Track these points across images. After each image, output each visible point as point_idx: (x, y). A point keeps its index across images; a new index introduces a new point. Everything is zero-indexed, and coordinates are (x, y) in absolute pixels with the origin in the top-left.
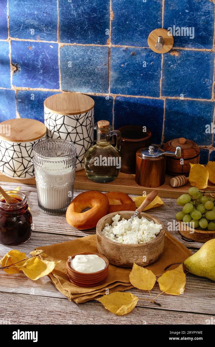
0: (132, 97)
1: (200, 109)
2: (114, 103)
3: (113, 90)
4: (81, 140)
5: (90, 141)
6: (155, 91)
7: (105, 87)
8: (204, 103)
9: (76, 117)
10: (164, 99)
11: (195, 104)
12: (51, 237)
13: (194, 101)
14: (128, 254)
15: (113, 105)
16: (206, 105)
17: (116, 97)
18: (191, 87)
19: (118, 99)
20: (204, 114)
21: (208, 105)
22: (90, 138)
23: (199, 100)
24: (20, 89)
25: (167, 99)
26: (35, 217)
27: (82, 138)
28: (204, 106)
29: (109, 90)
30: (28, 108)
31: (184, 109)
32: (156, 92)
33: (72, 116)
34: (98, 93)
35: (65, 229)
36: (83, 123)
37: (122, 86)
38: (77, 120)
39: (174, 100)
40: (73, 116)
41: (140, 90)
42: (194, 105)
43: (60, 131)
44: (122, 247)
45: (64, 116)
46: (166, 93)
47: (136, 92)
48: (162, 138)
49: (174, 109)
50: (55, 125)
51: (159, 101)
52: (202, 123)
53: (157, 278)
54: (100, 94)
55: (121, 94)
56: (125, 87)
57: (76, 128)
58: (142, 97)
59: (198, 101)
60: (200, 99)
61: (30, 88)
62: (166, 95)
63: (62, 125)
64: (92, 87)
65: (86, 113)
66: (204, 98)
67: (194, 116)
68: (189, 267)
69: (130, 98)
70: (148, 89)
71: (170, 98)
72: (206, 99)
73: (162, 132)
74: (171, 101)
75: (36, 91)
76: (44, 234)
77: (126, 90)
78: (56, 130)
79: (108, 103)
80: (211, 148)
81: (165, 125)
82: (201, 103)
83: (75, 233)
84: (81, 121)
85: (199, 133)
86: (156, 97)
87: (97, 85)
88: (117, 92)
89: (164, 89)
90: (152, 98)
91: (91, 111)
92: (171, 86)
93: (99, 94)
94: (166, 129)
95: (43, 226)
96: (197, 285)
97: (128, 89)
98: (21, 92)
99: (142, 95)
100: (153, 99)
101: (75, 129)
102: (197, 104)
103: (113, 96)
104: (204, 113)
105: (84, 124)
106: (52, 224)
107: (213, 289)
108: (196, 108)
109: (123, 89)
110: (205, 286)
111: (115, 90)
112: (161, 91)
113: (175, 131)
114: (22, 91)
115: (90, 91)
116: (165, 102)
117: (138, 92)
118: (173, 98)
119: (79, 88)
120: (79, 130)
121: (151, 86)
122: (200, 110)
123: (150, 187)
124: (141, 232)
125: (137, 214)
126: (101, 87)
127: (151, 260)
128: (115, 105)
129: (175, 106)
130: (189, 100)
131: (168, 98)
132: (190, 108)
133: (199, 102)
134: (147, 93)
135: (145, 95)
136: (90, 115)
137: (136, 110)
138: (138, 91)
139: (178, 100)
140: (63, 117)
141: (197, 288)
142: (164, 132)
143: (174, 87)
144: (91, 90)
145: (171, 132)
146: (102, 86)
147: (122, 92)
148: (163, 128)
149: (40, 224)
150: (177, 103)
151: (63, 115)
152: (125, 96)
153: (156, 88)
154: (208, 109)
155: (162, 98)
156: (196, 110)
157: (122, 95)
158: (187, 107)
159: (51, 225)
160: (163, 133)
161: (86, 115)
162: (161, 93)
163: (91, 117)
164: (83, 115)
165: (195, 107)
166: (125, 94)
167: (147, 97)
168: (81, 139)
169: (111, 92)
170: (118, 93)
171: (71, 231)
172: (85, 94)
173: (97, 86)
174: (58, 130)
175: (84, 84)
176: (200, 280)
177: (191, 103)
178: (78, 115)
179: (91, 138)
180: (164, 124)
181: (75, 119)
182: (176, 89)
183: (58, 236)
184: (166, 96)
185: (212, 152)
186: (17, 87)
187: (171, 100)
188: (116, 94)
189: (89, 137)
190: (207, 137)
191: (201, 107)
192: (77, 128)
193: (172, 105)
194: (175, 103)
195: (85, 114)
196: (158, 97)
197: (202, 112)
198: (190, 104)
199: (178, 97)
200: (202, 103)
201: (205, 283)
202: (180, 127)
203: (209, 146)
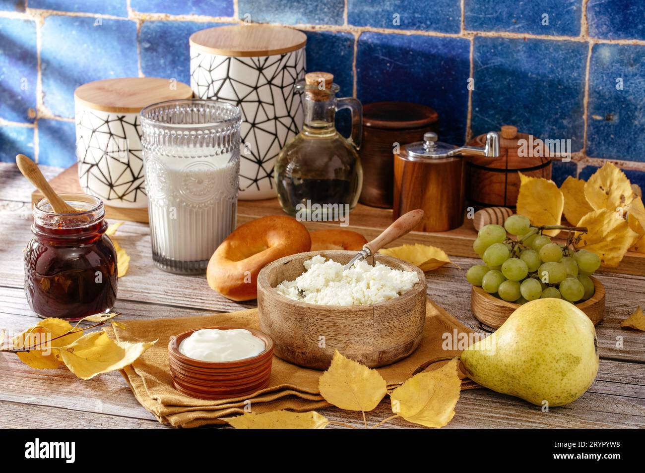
0: (398, 34)
1: (554, 60)
2: (356, 49)
3: (354, 18)
4: (269, 120)
5: (293, 128)
6: (448, 19)
7: (335, 9)
8: (563, 47)
9: (257, 63)
10: (471, 38)
11: (543, 48)
12: (163, 311)
13: (540, 41)
14: (324, 328)
15: (353, 54)
16: (569, 50)
17: (360, 33)
18: (533, 7)
19: (365, 38)
20: (562, 73)
21: (572, 52)
22: (293, 118)
23: (551, 38)
24: (148, 18)
25: (477, 38)
26: (138, 277)
27: (271, 116)
28: (563, 54)
29: (345, 16)
30: (165, 63)
31: (517, 60)
32: (452, 21)
33: (247, 60)
34: (319, 24)
35: (201, 299)
36: (273, 78)
37: (373, 7)
38: (260, 69)
39: (494, 39)
40: (249, 58)
41: (414, 17)
42: (541, 50)
43: (220, 95)
44: (308, 310)
45: (230, 59)
46: (475, 23)
47: (406, 22)
48: (467, 134)
49: (494, 63)
50: (210, 82)
51: (458, 41)
52: (560, 96)
53: (391, 387)
54: (325, 26)
55: (371, 25)
56: (380, 10)
57: (256, 88)
58: (419, 33)
59: (550, 40)
60: (553, 35)
61: (168, 15)
62: (474, 28)
63: (225, 80)
64: (307, 11)
65: (283, 57)
66: (563, 34)
67: (539, 78)
68: (472, 365)
69: (393, 36)
70: (432, 15)
71: (483, 34)
72: (567, 35)
73: (466, 118)
74: (486, 42)
75: (182, 22)
76: (148, 305)
77: (382, 17)
78: (211, 94)
79: (342, 50)
80: (581, 159)
81: (473, 102)
82: (557, 47)
83: (222, 307)
84: (269, 73)
85: (552, 120)
86: (452, 33)
87: (317, 6)
88: (362, 21)
89: (469, 14)
90: (441, 35)
91: (294, 53)
92: (487, 6)
93: (321, 26)
94: (477, 112)
95: (150, 292)
96: (491, 412)
97: (389, 15)
98: (149, 24)
99: (419, 28)
100: (444, 39)
101: (255, 91)
102: (547, 48)
103: (354, 31)
104: (562, 69)
105: (277, 81)
106: (174, 289)
107: (529, 422)
108: (544, 59)
109: (377, 13)
110: (510, 415)
111: (358, 16)
112: (462, 19)
113: (497, 116)
114: (152, 22)
115: (301, 19)
116: (474, 45)
117: (410, 20)
118: (491, 34)
119: (277, 14)
120: (264, 93)
121: (441, 7)
122: (554, 63)
123: (425, 230)
124: (362, 285)
125: (364, 254)
126: (326, 10)
127: (384, 352)
128: (358, 52)
129: (496, 55)
130: (529, 39)
131: (479, 35)
132: (532, 58)
133: (552, 44)
134: (431, 23)
135: (428, 28)
136: (291, 63)
137: (407, 65)
138: (410, 18)
139: (503, 39)
140: (228, 61)
141: (489, 417)
142: (472, 120)
143: (493, 8)
144: (304, 19)
145: (486, 119)
146: (329, 9)
147: (375, 21)
148: (470, 109)
149: (147, 289)
150: (500, 48)
151: (226, 57)
152: (381, 30)
153: (451, 10)
154: (572, 61)
155: (465, 34)
156: (546, 64)
157: (375, 30)
158: (523, 57)
159: (169, 291)
160: (469, 122)
161: (281, 60)
162: (462, 24)
163: (295, 67)
164: (273, 58)
165: (542, 57)
166: (381, 26)
167: (432, 34)
168: (270, 118)
169: (350, 22)
170: (366, 25)
171: (214, 302)
172: (292, 26)
173: (318, 8)
174: (216, 95)
175: (289, 4)
176: (502, 403)
177: (533, 47)
178: (262, 59)
179: (295, 119)
180: (472, 98)
181: (255, 66)
182: (496, 12)
183: (179, 309)
184: (474, 30)
185: (583, 169)
186: (142, 14)
187: (486, 39)
188: (361, 26)
189: (289, 115)
190: (572, 131)
191: (557, 55)
192: (259, 90)
193: (488, 52)
194: (495, 47)
195: (279, 57)
196: (457, 32)
197: (559, 69)
198: (530, 48)
199: (502, 31)
200: (559, 46)
201: (512, 410)
202: (509, 106)
203: (577, 153)
